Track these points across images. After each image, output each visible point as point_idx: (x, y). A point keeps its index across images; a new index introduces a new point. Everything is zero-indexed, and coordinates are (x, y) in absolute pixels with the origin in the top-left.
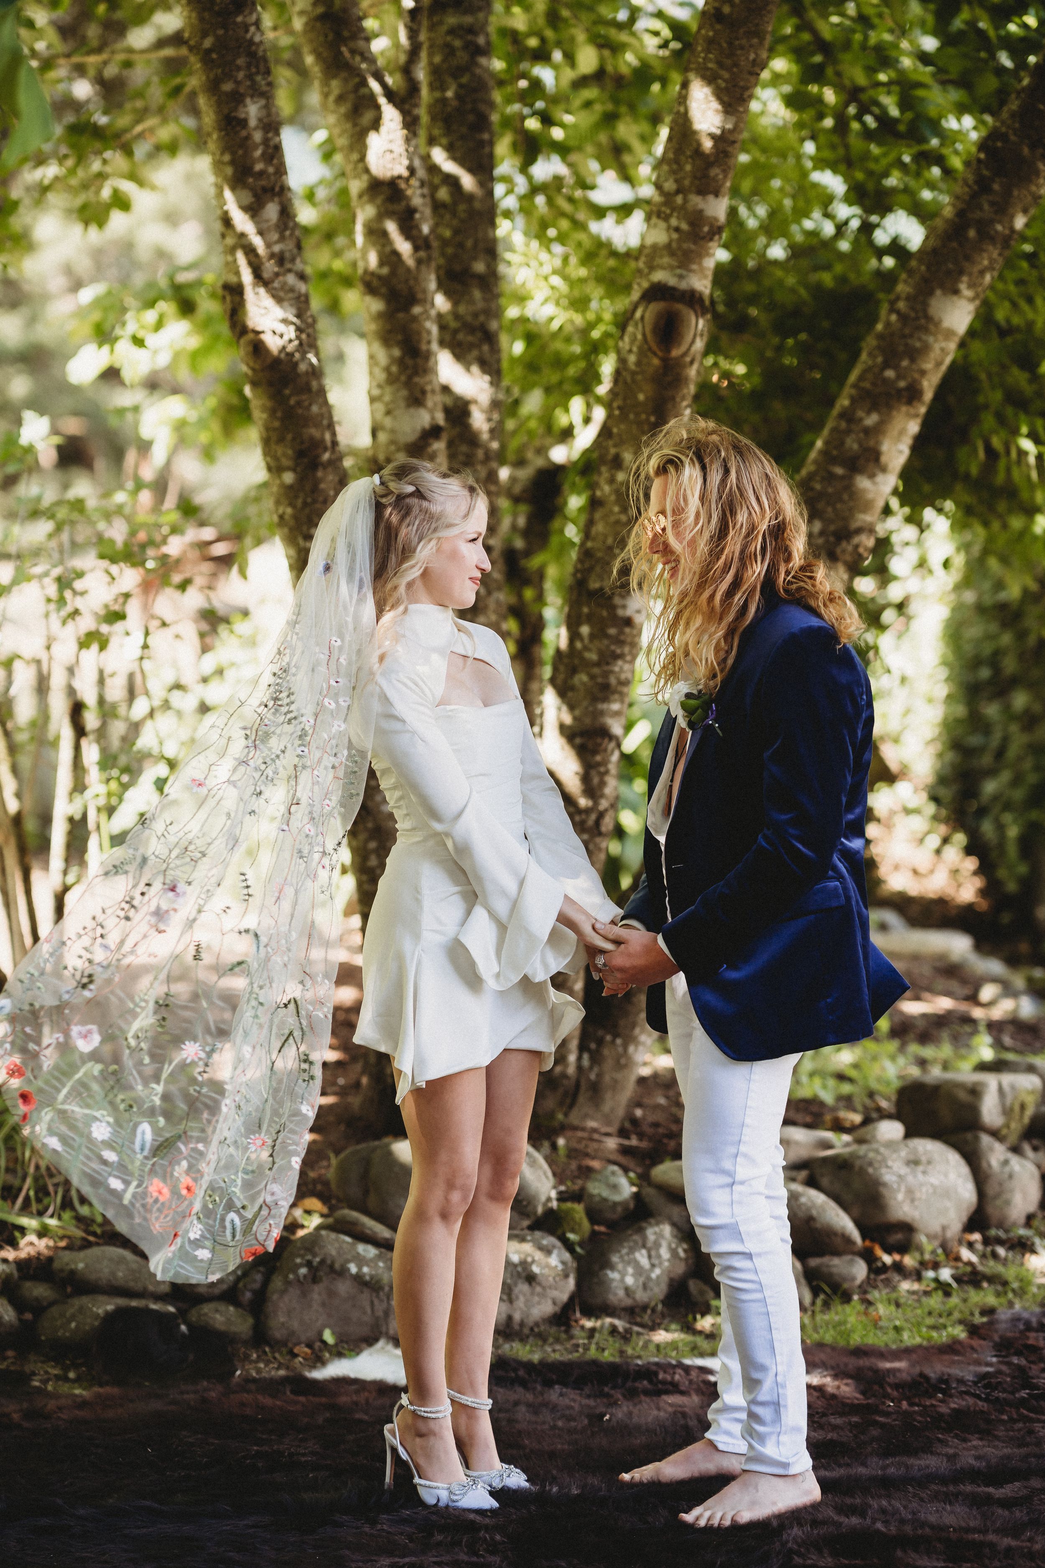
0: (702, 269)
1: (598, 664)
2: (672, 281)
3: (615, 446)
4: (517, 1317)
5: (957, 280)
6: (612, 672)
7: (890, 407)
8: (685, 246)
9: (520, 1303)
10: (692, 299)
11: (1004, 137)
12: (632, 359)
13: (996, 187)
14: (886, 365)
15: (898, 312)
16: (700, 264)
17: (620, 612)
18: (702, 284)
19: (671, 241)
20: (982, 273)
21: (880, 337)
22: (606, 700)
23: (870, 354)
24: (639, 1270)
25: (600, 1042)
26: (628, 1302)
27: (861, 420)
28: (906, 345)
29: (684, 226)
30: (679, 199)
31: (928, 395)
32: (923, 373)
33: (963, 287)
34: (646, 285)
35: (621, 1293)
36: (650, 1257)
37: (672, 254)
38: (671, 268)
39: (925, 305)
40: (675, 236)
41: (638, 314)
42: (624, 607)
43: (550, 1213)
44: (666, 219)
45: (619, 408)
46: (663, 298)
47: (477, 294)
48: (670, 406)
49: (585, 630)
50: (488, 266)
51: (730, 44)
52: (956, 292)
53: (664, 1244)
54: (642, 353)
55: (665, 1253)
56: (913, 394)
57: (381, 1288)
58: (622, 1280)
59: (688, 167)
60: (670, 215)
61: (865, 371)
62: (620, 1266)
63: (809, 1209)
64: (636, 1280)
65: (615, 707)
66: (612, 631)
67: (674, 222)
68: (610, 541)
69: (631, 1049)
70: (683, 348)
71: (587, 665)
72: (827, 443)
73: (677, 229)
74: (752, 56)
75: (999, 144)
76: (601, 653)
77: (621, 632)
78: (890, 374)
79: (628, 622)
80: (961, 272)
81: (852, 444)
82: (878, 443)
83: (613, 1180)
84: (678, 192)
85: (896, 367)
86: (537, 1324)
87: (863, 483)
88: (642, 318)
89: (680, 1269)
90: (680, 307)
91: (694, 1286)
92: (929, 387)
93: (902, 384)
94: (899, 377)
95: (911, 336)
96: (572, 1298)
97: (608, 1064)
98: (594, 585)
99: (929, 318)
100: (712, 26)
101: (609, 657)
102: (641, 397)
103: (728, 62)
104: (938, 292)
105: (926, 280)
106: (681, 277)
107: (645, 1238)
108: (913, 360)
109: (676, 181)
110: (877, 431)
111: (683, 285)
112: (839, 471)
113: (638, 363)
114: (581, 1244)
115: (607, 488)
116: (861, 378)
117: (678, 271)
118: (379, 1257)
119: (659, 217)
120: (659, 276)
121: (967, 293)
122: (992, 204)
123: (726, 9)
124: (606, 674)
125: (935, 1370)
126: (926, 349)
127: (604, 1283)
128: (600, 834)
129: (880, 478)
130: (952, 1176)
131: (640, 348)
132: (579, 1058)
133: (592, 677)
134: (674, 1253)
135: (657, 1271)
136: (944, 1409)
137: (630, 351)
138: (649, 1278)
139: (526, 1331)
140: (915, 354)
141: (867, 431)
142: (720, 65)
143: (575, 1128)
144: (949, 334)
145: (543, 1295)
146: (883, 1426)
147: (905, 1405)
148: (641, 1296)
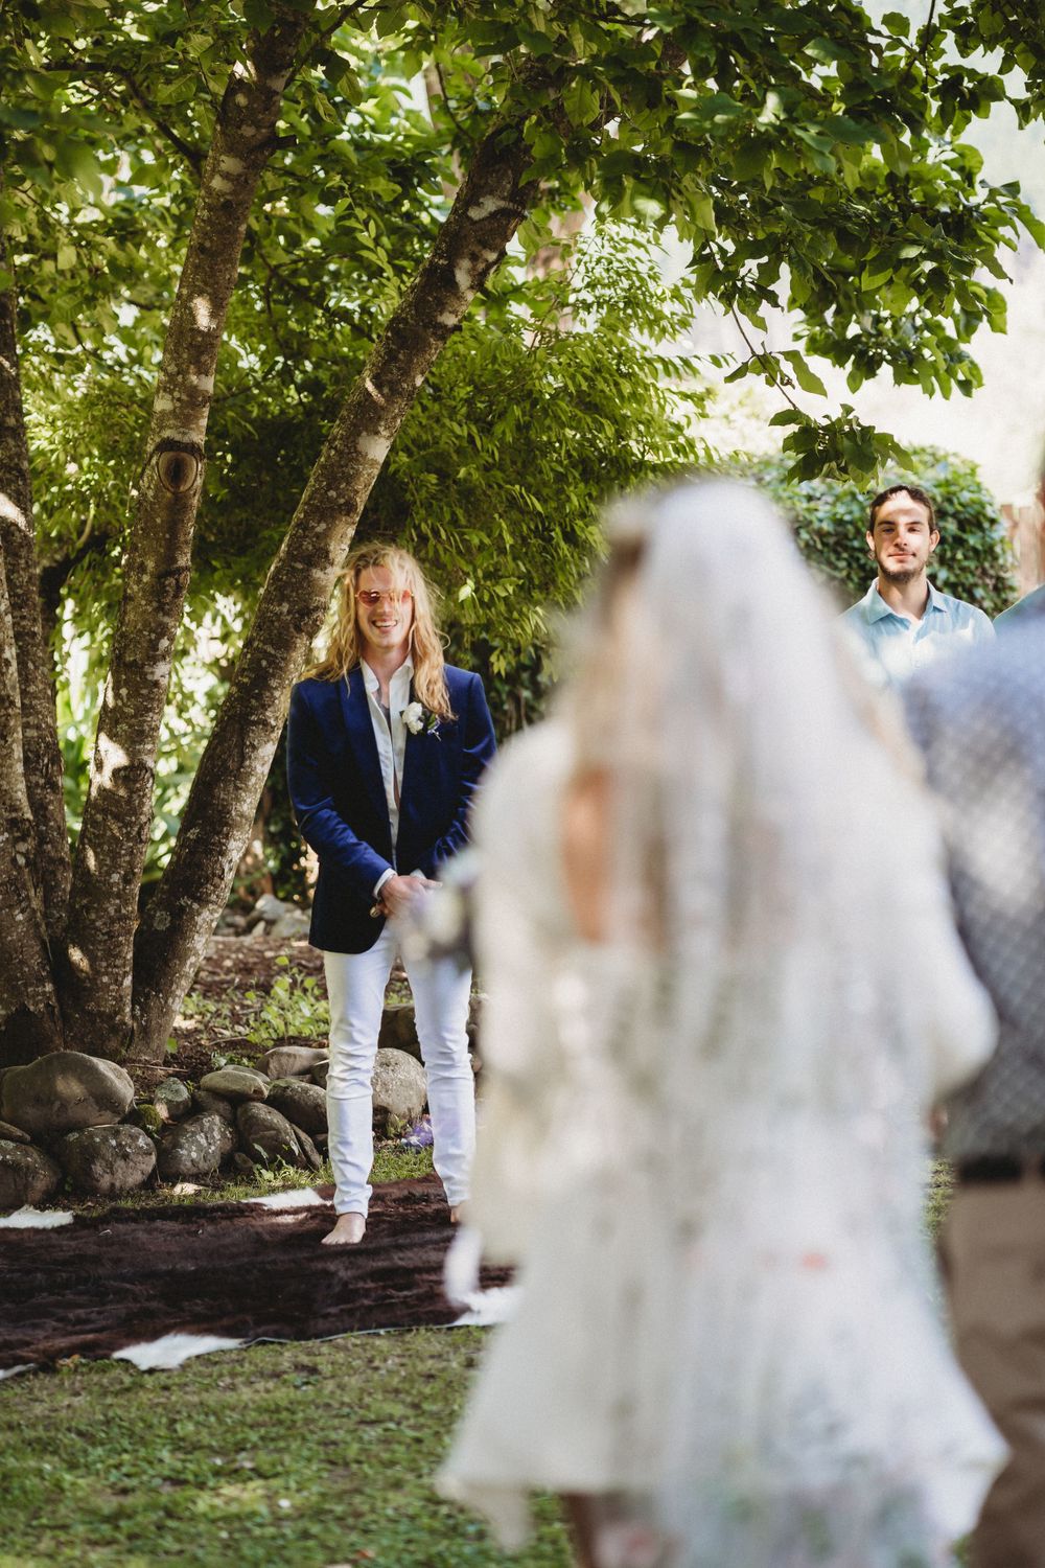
0: (198, 427)
1: (135, 716)
2: (178, 437)
3: (140, 556)
4: (118, 1184)
5: (377, 424)
6: (145, 721)
7: (334, 518)
8: (186, 411)
9: (119, 1174)
10: (192, 449)
11: (405, 321)
12: (151, 493)
13: (401, 356)
14: (329, 487)
15: (335, 448)
16: (197, 424)
17: (149, 677)
18: (199, 437)
19: (175, 408)
20: (394, 418)
21: (323, 467)
22: (142, 742)
23: (316, 480)
24: (200, 1148)
25: (147, 997)
26: (195, 1170)
27: (313, 527)
28: (343, 473)
29: (184, 397)
30: (180, 379)
31: (361, 508)
32: (357, 492)
33: (381, 429)
34: (158, 440)
35: (189, 1164)
36: (207, 1138)
37: (176, 417)
38: (177, 427)
39: (355, 444)
40: (178, 404)
41: (154, 461)
42: (153, 673)
43: (133, 1112)
44: (171, 392)
45: (142, 529)
46: (171, 450)
47: (11, 442)
48: (180, 526)
49: (124, 691)
50: (17, 421)
51: (211, 268)
52: (377, 433)
53: (216, 1128)
54: (157, 489)
55: (217, 1135)
56: (350, 508)
57: (20, 1169)
58: (189, 1155)
59: (185, 356)
60: (174, 390)
61: (313, 493)
62: (186, 1146)
63: (315, 1099)
64: (198, 1154)
65: (149, 747)
66: (144, 692)
67: (177, 394)
68: (139, 626)
69: (170, 1000)
70: (189, 485)
71: (125, 716)
72: (289, 546)
73: (179, 400)
74: (228, 277)
75: (401, 326)
76: (137, 709)
77: (151, 692)
78: (332, 493)
79: (156, 684)
80: (380, 418)
81: (307, 546)
82: (327, 544)
83: (174, 1087)
84: (178, 373)
85: (337, 489)
86: (132, 1189)
87: (317, 574)
88: (157, 463)
89: (228, 1147)
90: (184, 455)
91: (239, 1157)
92: (361, 502)
93: (342, 501)
94: (339, 496)
95: (347, 466)
96: (154, 1170)
97: (154, 1013)
98: (129, 658)
99: (359, 453)
100: (197, 256)
101: (143, 711)
102: (158, 521)
103: (211, 281)
104: (364, 434)
105: (354, 425)
106: (184, 434)
107: (202, 1126)
108: (348, 483)
109: (177, 365)
110: (325, 536)
111: (186, 439)
112: (299, 566)
113: (155, 497)
114: (157, 1132)
115: (135, 587)
116: (311, 498)
117: (182, 430)
118: (16, 1148)
119: (165, 391)
120: (167, 433)
121: (385, 433)
122: (399, 369)
123: (208, 244)
124: (141, 724)
125: (418, 1190)
126: (358, 474)
127: (177, 1159)
128: (141, 841)
129: (329, 570)
130: (413, 1073)
131: (156, 486)
132: (133, 1010)
133: (131, 726)
134: (223, 1135)
135: (213, 1148)
136: (428, 1210)
137: (149, 488)
138: (207, 1153)
139: (124, 1193)
140: (349, 479)
141: (318, 536)
142: (206, 284)
143: (134, 1061)
144: (374, 462)
145: (134, 1168)
146: (389, 1222)
147: (401, 1210)
148: (203, 1166)
